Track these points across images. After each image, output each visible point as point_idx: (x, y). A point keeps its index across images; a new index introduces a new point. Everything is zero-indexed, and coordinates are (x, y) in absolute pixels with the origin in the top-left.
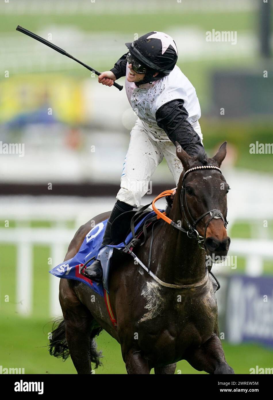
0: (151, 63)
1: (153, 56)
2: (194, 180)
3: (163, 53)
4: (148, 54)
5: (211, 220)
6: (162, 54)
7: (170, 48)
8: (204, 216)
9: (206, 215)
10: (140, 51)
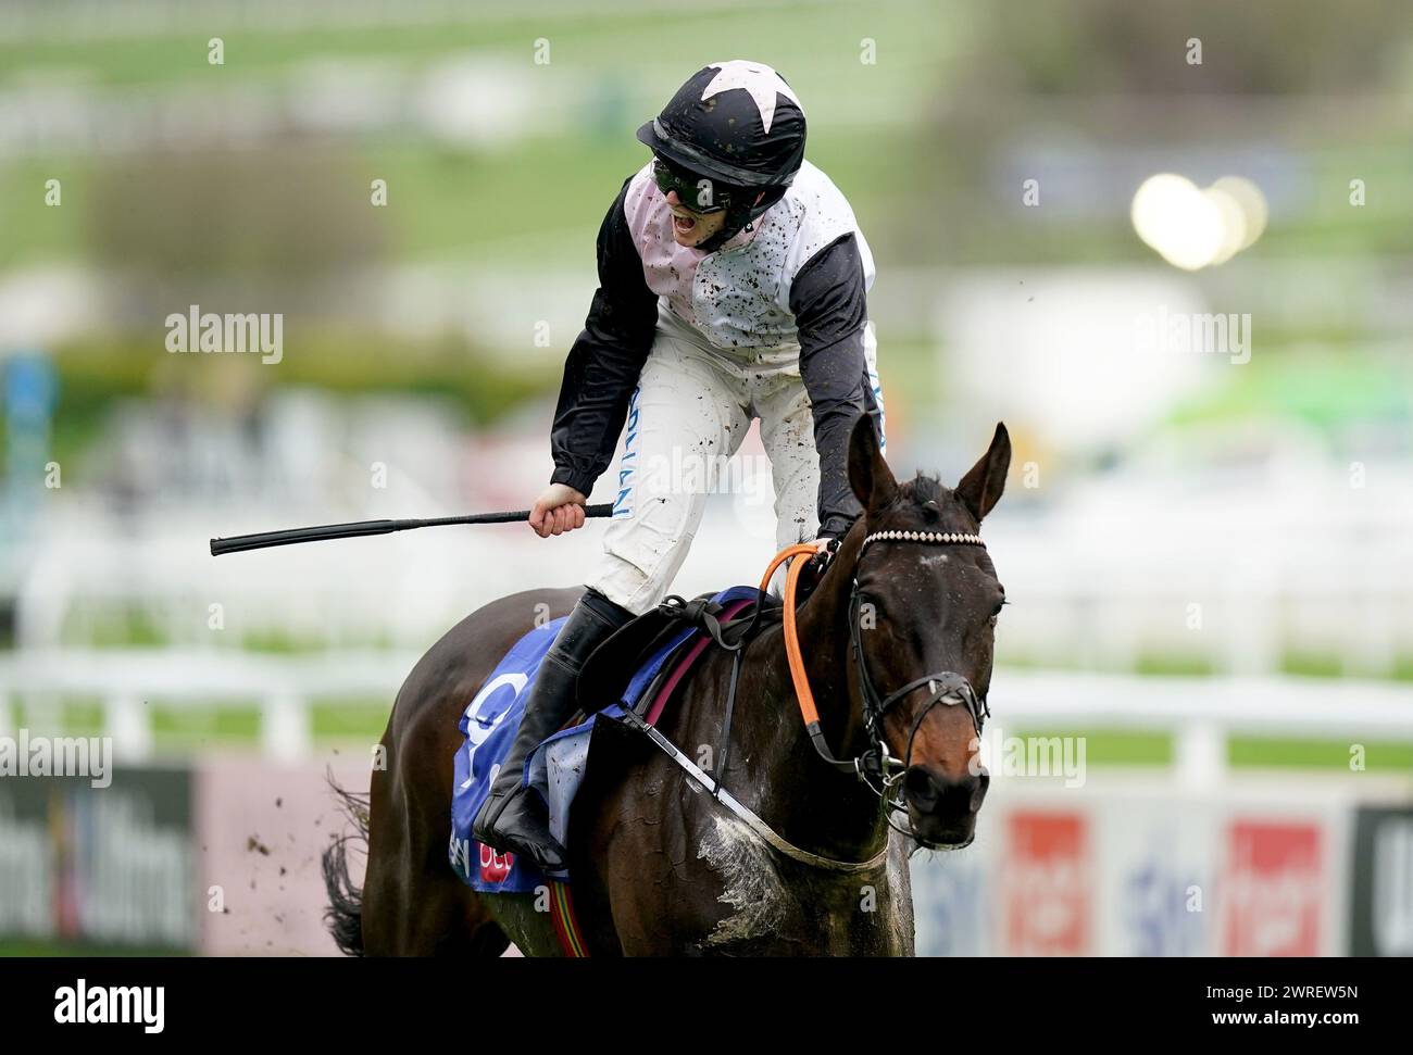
0: (743, 174)
1: (741, 149)
2: (889, 565)
3: (767, 128)
4: (725, 147)
5: (931, 708)
6: (767, 131)
7: (784, 105)
8: (913, 690)
9: (916, 689)
10: (695, 149)
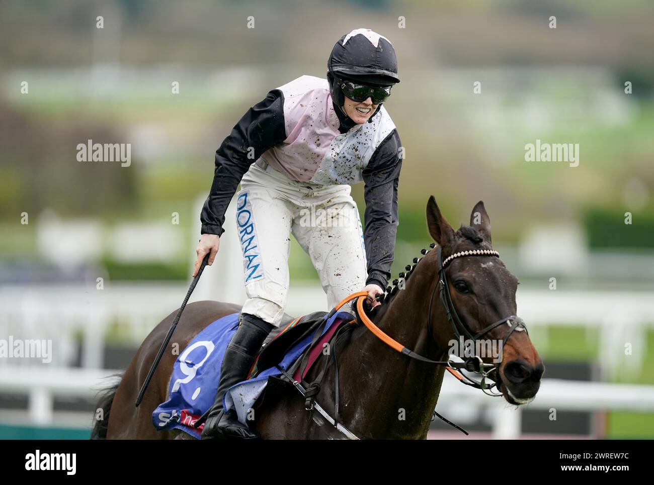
2: (467, 269)
5: (511, 333)
8: (495, 327)
9: (498, 326)
